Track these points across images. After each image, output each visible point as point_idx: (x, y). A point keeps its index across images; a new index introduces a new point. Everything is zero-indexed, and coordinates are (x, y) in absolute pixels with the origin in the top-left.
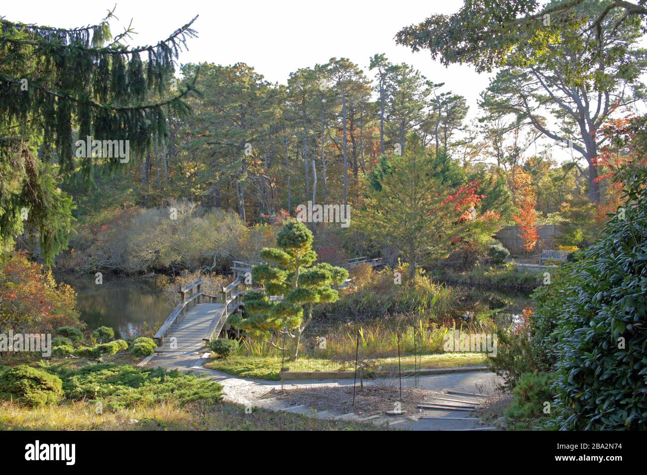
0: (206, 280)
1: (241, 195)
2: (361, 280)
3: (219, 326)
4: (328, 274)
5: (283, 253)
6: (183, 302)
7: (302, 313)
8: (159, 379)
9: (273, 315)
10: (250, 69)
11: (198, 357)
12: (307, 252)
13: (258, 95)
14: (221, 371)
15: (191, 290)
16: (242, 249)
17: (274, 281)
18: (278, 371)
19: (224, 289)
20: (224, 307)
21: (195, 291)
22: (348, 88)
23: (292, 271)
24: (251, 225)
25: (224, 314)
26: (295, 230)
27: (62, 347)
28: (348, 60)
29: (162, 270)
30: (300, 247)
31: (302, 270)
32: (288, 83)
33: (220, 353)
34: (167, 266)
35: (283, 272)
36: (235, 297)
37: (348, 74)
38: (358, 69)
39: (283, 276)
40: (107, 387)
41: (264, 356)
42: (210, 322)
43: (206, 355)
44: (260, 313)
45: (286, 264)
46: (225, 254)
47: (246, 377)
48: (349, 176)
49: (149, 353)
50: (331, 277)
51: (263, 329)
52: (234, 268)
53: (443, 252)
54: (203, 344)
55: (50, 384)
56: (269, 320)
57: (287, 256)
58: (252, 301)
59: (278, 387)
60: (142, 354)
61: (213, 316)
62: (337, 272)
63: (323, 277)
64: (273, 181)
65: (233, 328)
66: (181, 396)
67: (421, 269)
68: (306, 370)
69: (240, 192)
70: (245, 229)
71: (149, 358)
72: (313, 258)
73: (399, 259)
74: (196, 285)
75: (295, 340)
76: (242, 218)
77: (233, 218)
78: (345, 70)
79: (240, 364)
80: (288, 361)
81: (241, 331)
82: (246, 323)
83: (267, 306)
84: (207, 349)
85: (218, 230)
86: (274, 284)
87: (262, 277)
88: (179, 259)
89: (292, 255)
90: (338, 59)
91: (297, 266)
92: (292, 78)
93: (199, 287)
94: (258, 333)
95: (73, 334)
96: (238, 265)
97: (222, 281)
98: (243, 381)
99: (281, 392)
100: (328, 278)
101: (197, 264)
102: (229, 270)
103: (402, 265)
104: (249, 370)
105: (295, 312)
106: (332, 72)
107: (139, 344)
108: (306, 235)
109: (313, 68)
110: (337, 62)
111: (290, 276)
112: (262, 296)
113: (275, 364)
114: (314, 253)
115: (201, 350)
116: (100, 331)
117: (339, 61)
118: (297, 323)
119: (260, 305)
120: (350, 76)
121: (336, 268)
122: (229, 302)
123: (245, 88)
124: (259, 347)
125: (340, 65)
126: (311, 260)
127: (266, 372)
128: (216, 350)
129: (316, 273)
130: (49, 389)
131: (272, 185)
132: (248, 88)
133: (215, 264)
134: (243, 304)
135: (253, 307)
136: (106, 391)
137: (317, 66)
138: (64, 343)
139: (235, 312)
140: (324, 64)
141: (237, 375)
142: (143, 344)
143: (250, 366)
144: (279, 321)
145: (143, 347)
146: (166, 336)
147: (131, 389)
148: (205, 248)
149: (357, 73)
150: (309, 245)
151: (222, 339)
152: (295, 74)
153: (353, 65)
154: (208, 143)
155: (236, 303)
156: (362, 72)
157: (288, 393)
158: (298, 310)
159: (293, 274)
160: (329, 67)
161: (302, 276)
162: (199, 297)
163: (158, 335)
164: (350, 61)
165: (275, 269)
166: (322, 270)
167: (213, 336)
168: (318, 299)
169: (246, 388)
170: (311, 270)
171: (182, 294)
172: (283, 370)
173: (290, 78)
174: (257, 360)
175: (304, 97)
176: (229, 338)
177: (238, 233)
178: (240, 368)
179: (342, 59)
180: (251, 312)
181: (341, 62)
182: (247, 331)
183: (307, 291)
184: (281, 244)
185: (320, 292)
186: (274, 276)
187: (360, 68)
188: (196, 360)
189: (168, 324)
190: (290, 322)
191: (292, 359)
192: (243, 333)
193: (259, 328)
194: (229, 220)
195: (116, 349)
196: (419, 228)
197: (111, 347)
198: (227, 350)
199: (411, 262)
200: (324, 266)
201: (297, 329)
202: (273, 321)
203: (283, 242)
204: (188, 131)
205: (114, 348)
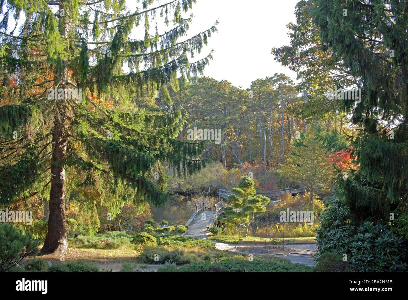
0: (207, 200)
1: (224, 152)
2: (284, 201)
3: (213, 222)
4: (260, 200)
5: (241, 190)
6: (197, 211)
7: (248, 216)
8: (192, 240)
9: (236, 217)
10: (229, 83)
11: (204, 235)
12: (252, 190)
13: (233, 98)
14: (214, 240)
15: (200, 205)
16: (224, 182)
17: (237, 202)
18: (238, 241)
19: (216, 205)
20: (215, 213)
21: (202, 205)
22: (285, 90)
23: (245, 198)
24: (229, 169)
25: (215, 216)
26: (246, 180)
27: (149, 228)
28: (284, 74)
29: (181, 193)
30: (249, 188)
31: (250, 198)
32: (251, 87)
33: (214, 233)
34: (184, 191)
35: (241, 199)
36: (220, 209)
37: (285, 82)
38: (290, 79)
39: (241, 201)
40: (173, 242)
41: (233, 235)
42: (209, 220)
43: (208, 234)
44: (231, 216)
45: (243, 195)
46: (215, 185)
47: (224, 243)
48: (286, 140)
49: (184, 232)
50: (262, 201)
51: (232, 223)
52: (219, 193)
53: (327, 187)
54: (206, 229)
55: (153, 240)
56: (235, 219)
57: (243, 192)
58: (228, 211)
59: (237, 246)
60: (181, 232)
61: (210, 217)
62: (264, 199)
63: (258, 201)
64: (241, 144)
65: (219, 222)
66: (201, 245)
67: (317, 196)
68: (250, 241)
69: (223, 150)
70: (226, 171)
71: (184, 234)
72: (254, 192)
73: (306, 190)
74: (202, 203)
75: (246, 228)
76: (224, 166)
77: (219, 166)
78: (283, 80)
79: (222, 238)
80: (243, 237)
81: (223, 224)
82: (225, 220)
83: (234, 213)
84: (208, 231)
85: (211, 172)
86: (238, 203)
87: (232, 201)
88: (191, 188)
89: (245, 191)
90: (279, 74)
91: (247, 196)
92: (253, 84)
93: (203, 203)
94: (230, 224)
95: (152, 223)
96: (222, 192)
97: (214, 200)
98: (223, 244)
99: (238, 248)
100: (260, 202)
101: (200, 190)
102: (217, 194)
103: (307, 194)
104: (226, 240)
105: (246, 216)
106: (275, 81)
107: (180, 228)
108: (251, 183)
109: (264, 79)
110: (278, 76)
111: (244, 200)
112: (232, 209)
113: (237, 238)
114: (255, 190)
115: (205, 232)
116: (162, 222)
117: (279, 75)
118: (247, 221)
119: (231, 212)
120: (286, 84)
121: (264, 197)
122: (217, 211)
123: (226, 94)
124: (231, 232)
125: (280, 78)
126: (253, 194)
127: (233, 241)
128: (212, 232)
129: (255, 199)
130: (153, 241)
131: (241, 146)
132: (228, 95)
133: (209, 191)
134: (224, 212)
135: (228, 214)
136: (173, 243)
137: (267, 78)
138: (149, 226)
139: (220, 215)
140: (271, 77)
141: (221, 242)
142: (181, 228)
143: (226, 239)
144: (239, 220)
145: (182, 229)
146: (190, 225)
147: (182, 242)
148: (205, 182)
149: (289, 82)
150: (252, 187)
151: (215, 227)
152: (255, 82)
153: (287, 77)
154: (206, 124)
155: (221, 212)
156: (292, 81)
157: (241, 248)
158: (247, 215)
159: (246, 199)
160: (274, 79)
161: (249, 200)
162: (203, 209)
163: (187, 225)
164: (285, 75)
165: (238, 197)
166: (258, 198)
167: (211, 226)
168: (255, 210)
169: (225, 246)
170: (253, 198)
171: (197, 207)
172: (240, 240)
173: (252, 84)
174: (230, 236)
175: (259, 95)
176: (218, 227)
177: (222, 174)
178: (222, 239)
179: (281, 74)
180: (227, 215)
181: (281, 76)
182: (226, 223)
183: (251, 207)
184: (241, 187)
185: (257, 208)
186: (237, 200)
187: (292, 79)
188: (204, 236)
189: (190, 220)
190: (244, 220)
191: (245, 236)
192: (224, 225)
193: (230, 222)
194: (217, 167)
195: (171, 230)
196: (314, 175)
197: (169, 229)
198: (217, 232)
199: (311, 192)
200: (259, 196)
201: (247, 223)
202: (237, 219)
203: (241, 186)
204: (195, 117)
205: (170, 229)
